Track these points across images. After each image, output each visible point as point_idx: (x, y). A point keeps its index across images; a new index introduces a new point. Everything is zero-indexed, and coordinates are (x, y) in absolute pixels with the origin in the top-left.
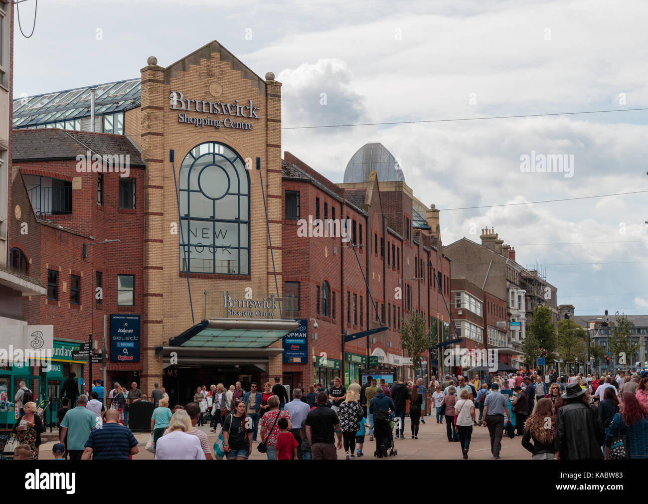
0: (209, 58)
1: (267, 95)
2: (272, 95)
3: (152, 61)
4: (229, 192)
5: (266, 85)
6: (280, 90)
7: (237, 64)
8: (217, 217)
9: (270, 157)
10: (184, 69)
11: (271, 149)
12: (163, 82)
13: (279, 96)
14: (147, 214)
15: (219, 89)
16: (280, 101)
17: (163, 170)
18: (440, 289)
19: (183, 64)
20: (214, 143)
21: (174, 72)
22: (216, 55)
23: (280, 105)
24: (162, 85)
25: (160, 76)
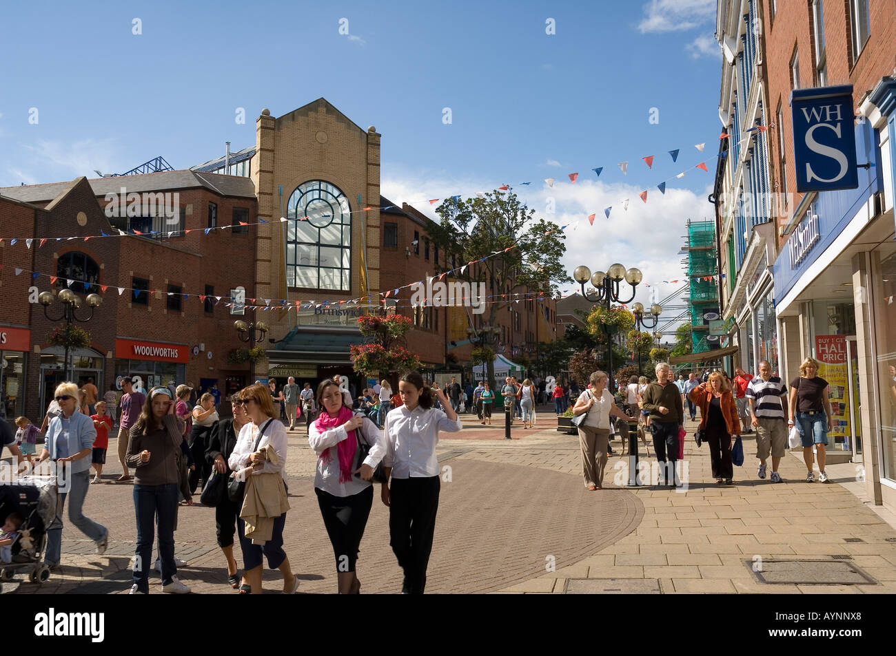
0: (316, 111)
1: (368, 143)
2: (372, 144)
3: (267, 113)
4: (333, 222)
5: (367, 136)
6: (379, 139)
7: (341, 117)
8: (322, 242)
9: (370, 195)
10: (293, 119)
11: (371, 188)
12: (273, 129)
13: (379, 145)
14: (257, 238)
15: (325, 137)
16: (379, 149)
17: (272, 201)
18: (548, 319)
19: (292, 116)
20: (320, 181)
21: (284, 122)
22: (323, 110)
23: (379, 152)
24: (272, 132)
25: (271, 124)
